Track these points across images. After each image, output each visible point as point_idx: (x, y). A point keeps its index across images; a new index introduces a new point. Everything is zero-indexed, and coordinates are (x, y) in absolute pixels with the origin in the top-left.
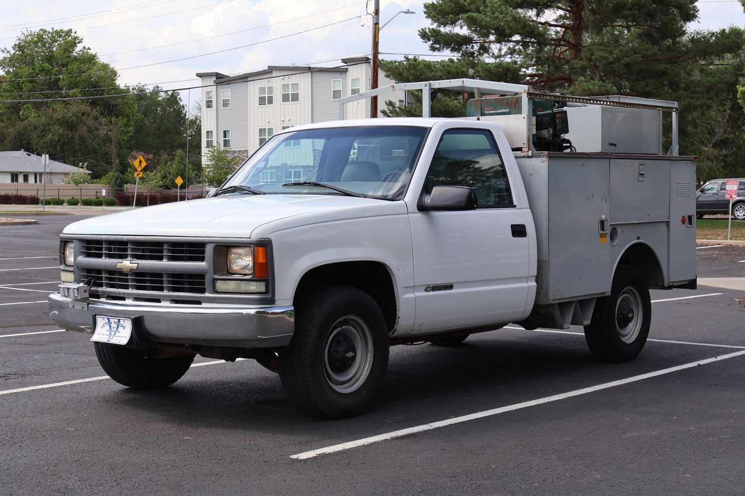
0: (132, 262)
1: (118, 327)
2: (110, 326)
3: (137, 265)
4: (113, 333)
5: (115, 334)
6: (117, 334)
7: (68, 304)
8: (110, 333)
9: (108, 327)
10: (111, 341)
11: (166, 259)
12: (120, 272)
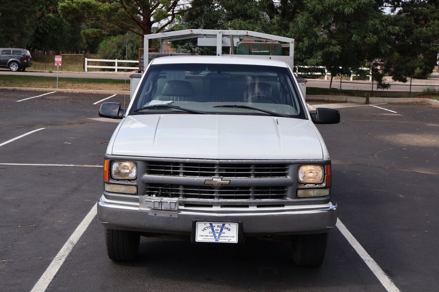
0: (223, 179)
1: (221, 230)
2: (213, 230)
3: (229, 181)
4: (217, 235)
5: (220, 235)
6: (222, 235)
7: (148, 213)
8: (214, 235)
9: (210, 230)
10: (219, 240)
11: (253, 176)
12: (211, 187)
